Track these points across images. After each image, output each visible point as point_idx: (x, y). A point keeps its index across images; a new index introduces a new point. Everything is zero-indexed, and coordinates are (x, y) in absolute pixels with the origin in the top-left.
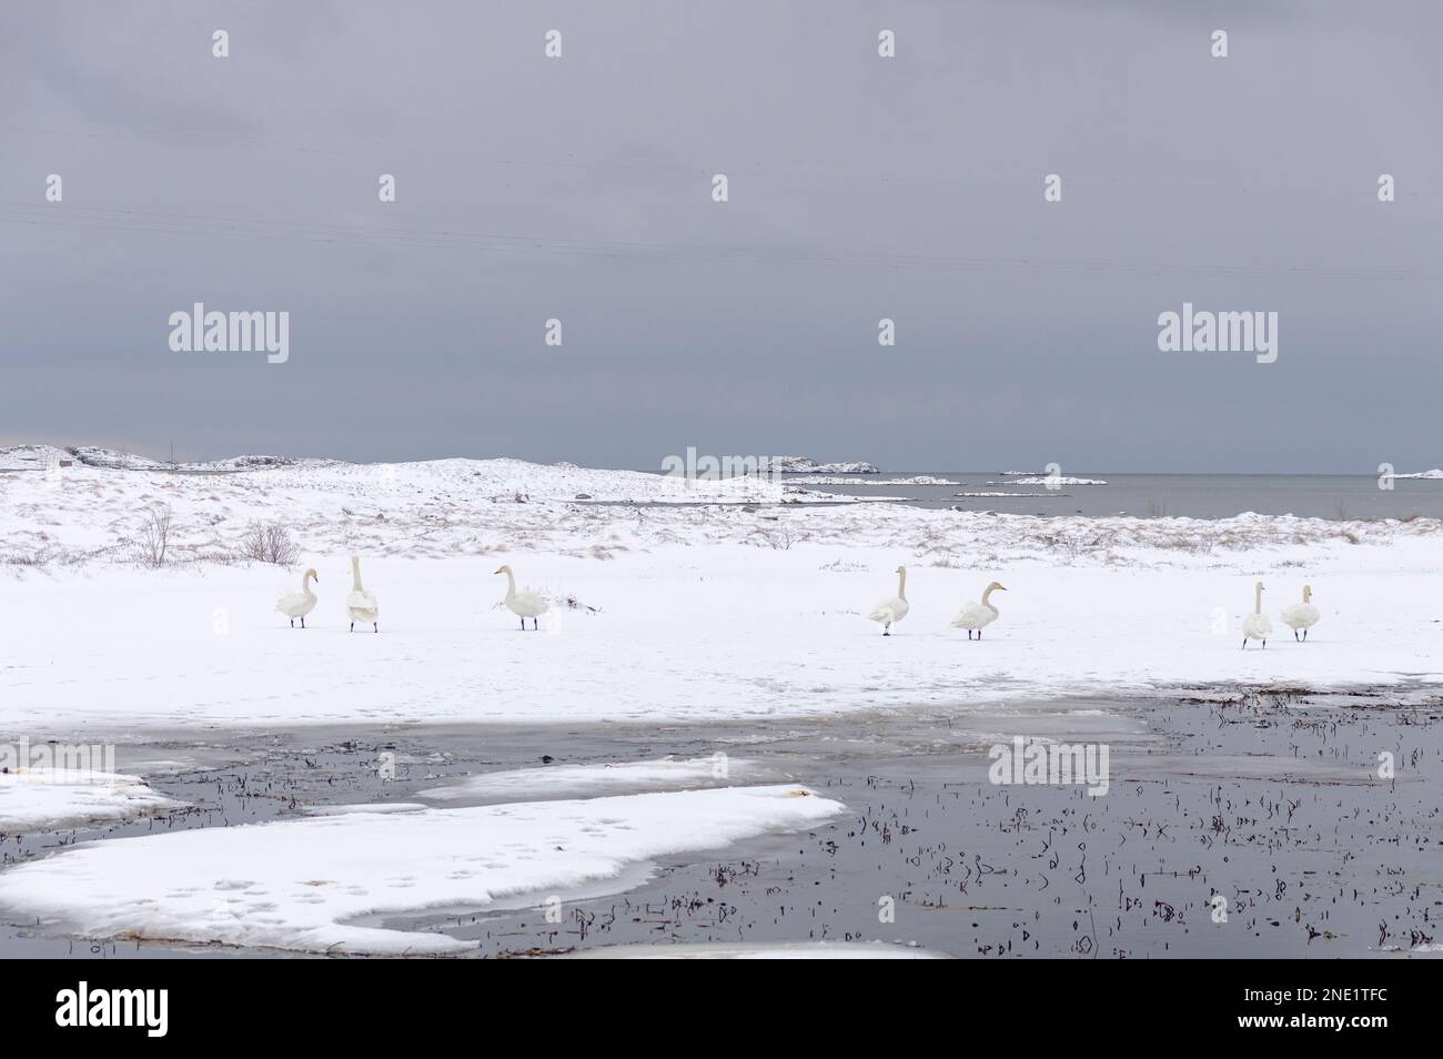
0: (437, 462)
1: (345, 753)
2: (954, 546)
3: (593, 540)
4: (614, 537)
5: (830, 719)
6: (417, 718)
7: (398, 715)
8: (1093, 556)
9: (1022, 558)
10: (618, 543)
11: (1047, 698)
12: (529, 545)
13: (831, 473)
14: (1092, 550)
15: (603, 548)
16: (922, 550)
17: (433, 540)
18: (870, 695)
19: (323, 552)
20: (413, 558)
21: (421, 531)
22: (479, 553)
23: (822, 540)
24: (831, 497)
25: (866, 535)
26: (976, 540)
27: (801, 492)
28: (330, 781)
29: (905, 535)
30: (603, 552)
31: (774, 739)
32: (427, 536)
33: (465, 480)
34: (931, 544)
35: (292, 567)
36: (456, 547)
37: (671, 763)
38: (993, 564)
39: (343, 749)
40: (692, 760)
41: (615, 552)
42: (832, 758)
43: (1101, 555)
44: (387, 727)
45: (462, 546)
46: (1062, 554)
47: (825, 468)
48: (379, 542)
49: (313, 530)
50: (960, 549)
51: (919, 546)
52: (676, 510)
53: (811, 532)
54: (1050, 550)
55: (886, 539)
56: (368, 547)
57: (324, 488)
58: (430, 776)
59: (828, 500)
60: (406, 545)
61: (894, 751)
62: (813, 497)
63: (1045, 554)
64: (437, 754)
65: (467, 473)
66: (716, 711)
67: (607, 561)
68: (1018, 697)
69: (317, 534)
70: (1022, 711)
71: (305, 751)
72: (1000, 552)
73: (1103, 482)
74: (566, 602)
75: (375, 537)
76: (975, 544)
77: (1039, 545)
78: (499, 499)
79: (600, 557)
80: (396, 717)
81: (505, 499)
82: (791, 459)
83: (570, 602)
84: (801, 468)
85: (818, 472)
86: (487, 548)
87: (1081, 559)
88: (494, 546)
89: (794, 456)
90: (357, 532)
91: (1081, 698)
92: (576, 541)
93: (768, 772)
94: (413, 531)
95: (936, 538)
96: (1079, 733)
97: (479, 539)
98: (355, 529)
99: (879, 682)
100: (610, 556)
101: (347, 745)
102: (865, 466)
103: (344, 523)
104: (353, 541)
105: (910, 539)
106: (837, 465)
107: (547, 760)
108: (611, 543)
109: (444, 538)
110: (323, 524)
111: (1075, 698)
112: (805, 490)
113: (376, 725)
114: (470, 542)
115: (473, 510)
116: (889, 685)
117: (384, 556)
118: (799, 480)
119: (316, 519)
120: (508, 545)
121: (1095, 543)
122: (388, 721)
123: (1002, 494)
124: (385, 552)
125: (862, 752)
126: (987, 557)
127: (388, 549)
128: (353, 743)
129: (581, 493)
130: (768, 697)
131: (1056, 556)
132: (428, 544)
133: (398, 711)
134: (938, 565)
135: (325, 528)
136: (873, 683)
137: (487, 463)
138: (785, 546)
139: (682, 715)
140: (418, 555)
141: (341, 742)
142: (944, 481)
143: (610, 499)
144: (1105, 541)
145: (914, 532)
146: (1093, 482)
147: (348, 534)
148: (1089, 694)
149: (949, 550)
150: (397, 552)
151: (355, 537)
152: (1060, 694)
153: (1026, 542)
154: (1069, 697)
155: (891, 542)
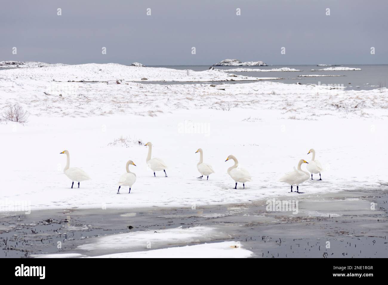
0: (84, 65)
1: (48, 224)
2: (298, 109)
3: (149, 108)
4: (157, 106)
5: (246, 204)
6: (77, 206)
7: (69, 204)
8: (355, 113)
9: (326, 114)
10: (159, 109)
11: (336, 191)
12: (122, 111)
13: (247, 66)
14: (355, 110)
15: (152, 112)
16: (284, 111)
17: (83, 108)
18: (263, 191)
19: (37, 115)
20: (74, 117)
21: (77, 104)
22: (101, 115)
23: (244, 106)
24: (247, 78)
25: (261, 104)
26: (307, 106)
27: (234, 76)
28: (41, 241)
29: (277, 104)
30: (153, 113)
31: (224, 215)
32: (80, 107)
33: (95, 73)
34: (289, 108)
35: (24, 123)
36: (92, 112)
37: (181, 230)
38: (314, 117)
39: (47, 223)
40: (190, 228)
41: (157, 113)
42: (247, 225)
43: (359, 113)
44: (65, 211)
45: (95, 111)
46: (342, 112)
47: (244, 64)
48: (60, 110)
49: (33, 104)
50: (300, 110)
51: (283, 109)
52: (182, 86)
53: (239, 103)
54: (337, 110)
55: (269, 106)
56: (56, 112)
57: (37, 76)
58: (83, 238)
59: (246, 79)
60: (71, 111)
61: (273, 222)
62: (239, 78)
63: (335, 112)
64: (85, 226)
65: (96, 70)
66: (199, 200)
67: (155, 117)
68: (324, 191)
69: (35, 106)
70: (326, 198)
71: (31, 224)
72: (317, 111)
73: (360, 69)
74: (138, 142)
75: (59, 107)
76: (306, 108)
77: (333, 108)
78: (109, 82)
79: (151, 116)
80: (69, 206)
81: (112, 82)
82: (230, 60)
83: (139, 142)
84: (234, 64)
85: (241, 66)
86: (105, 112)
87: (351, 114)
88: (108, 111)
89: (231, 59)
90: (51, 105)
91: (350, 191)
92: (141, 109)
93: (222, 235)
94: (74, 104)
95: (290, 105)
96: (349, 211)
97: (102, 108)
98: (50, 103)
99: (267, 183)
100: (156, 115)
101: (48, 221)
102: (261, 63)
103: (46, 100)
104: (50, 109)
105: (279, 106)
106: (249, 63)
107: (130, 227)
108: (156, 109)
109: (87, 108)
110: (38, 101)
111: (348, 191)
112: (236, 75)
113: (60, 209)
114: (98, 110)
115: (99, 89)
116: (271, 185)
117: (63, 117)
118: (233, 70)
119: (34, 98)
120: (114, 111)
121: (356, 107)
122: (65, 208)
123: (318, 76)
124: (63, 115)
125: (260, 222)
126: (311, 114)
127: (64, 113)
128: (51, 220)
129: (143, 77)
130: (221, 192)
131: (341, 113)
132: (81, 110)
133: (70, 202)
134: (291, 118)
135: (38, 103)
136: (264, 184)
137: (104, 65)
138: (228, 109)
139: (186, 203)
140: (77, 116)
141: (46, 219)
142: (294, 70)
143: (155, 80)
144: (360, 106)
145: (281, 103)
146: (356, 69)
147: (47, 106)
148: (353, 189)
149: (295, 111)
150: (68, 114)
151: (50, 108)
152: (341, 189)
153: (328, 107)
154: (345, 191)
155: (272, 107)
